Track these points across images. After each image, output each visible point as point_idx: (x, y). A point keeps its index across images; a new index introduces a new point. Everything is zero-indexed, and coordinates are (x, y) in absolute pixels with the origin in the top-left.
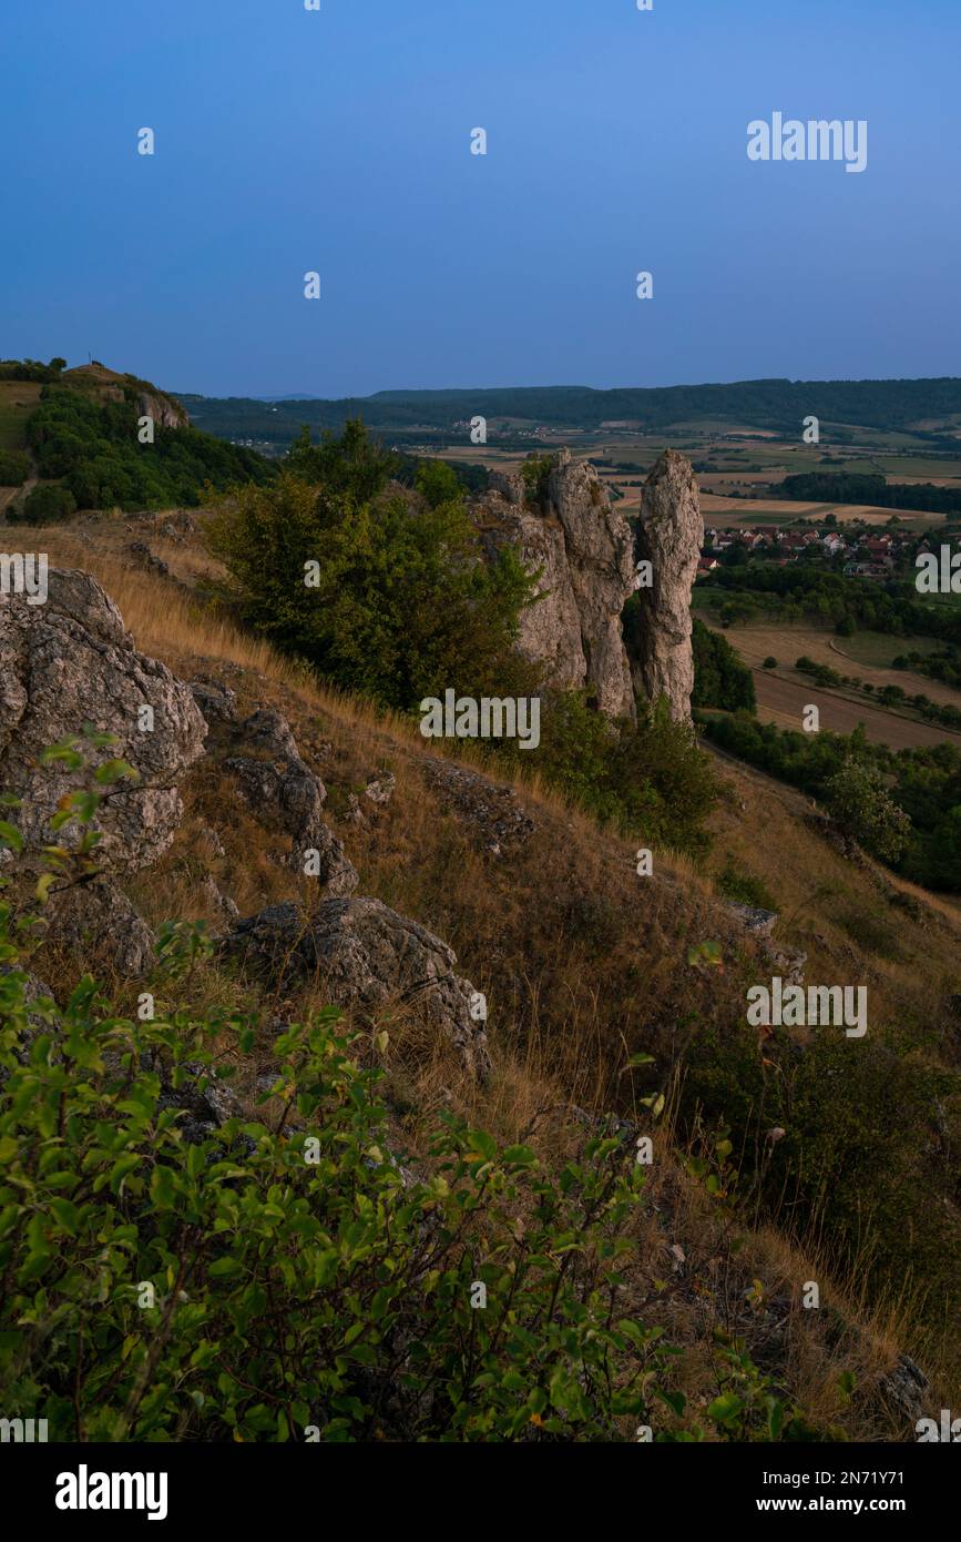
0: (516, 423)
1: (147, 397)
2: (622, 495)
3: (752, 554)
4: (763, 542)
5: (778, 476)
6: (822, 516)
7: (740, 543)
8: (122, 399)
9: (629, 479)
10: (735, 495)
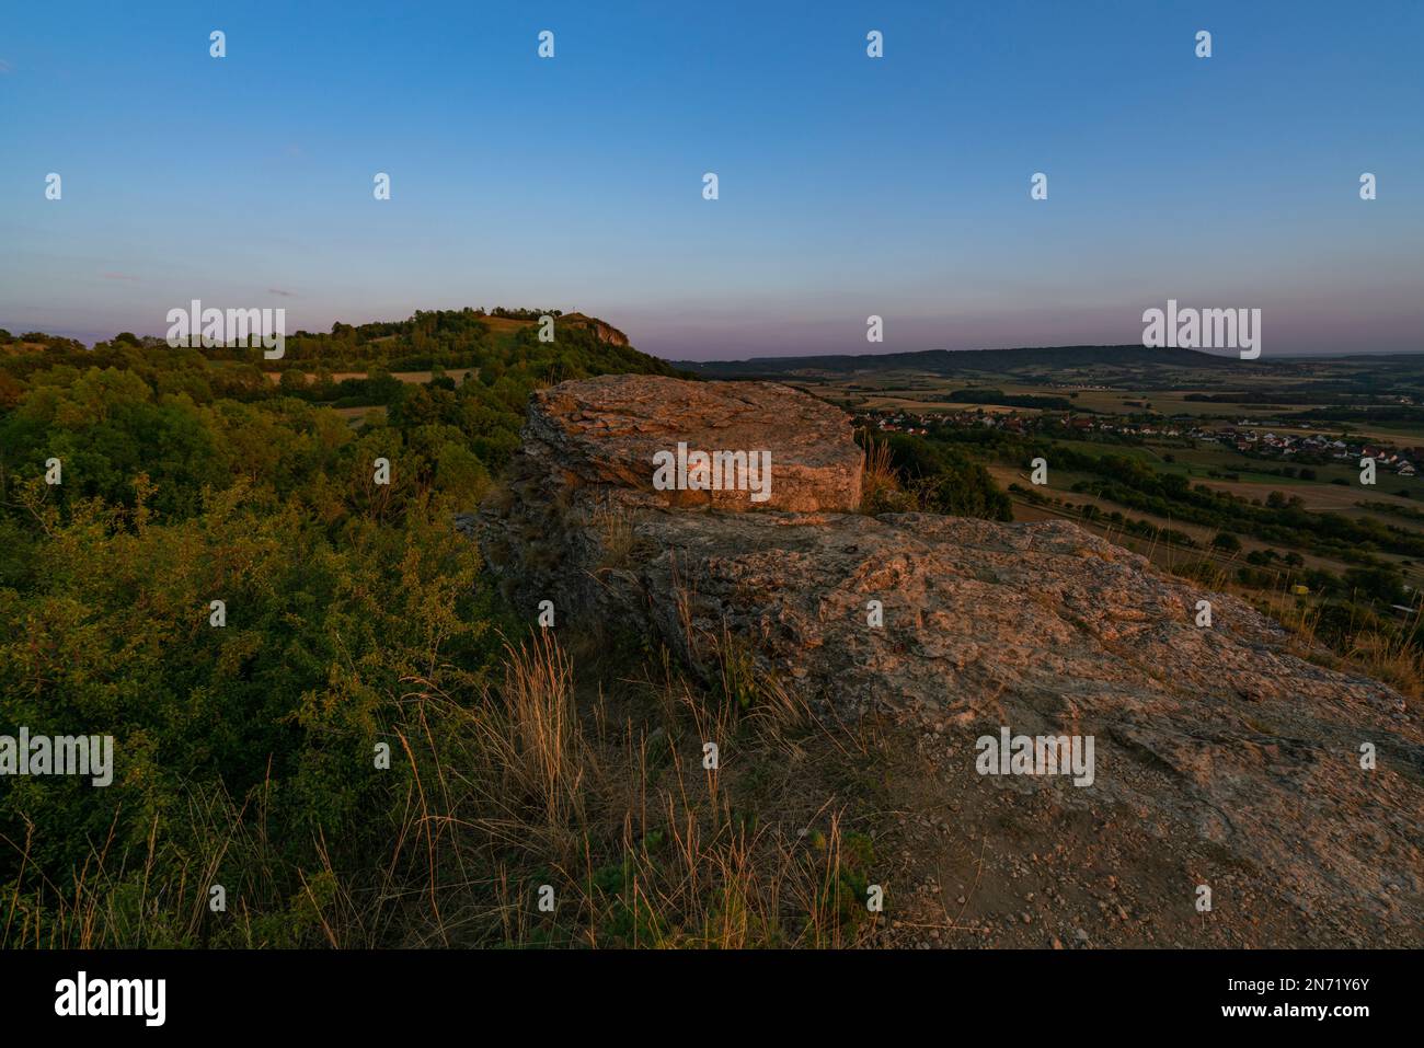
0: (814, 371)
1: (599, 326)
2: (868, 401)
3: (943, 427)
4: (949, 420)
5: (947, 392)
6: (976, 410)
7: (936, 421)
8: (585, 327)
9: (871, 394)
10: (925, 401)
